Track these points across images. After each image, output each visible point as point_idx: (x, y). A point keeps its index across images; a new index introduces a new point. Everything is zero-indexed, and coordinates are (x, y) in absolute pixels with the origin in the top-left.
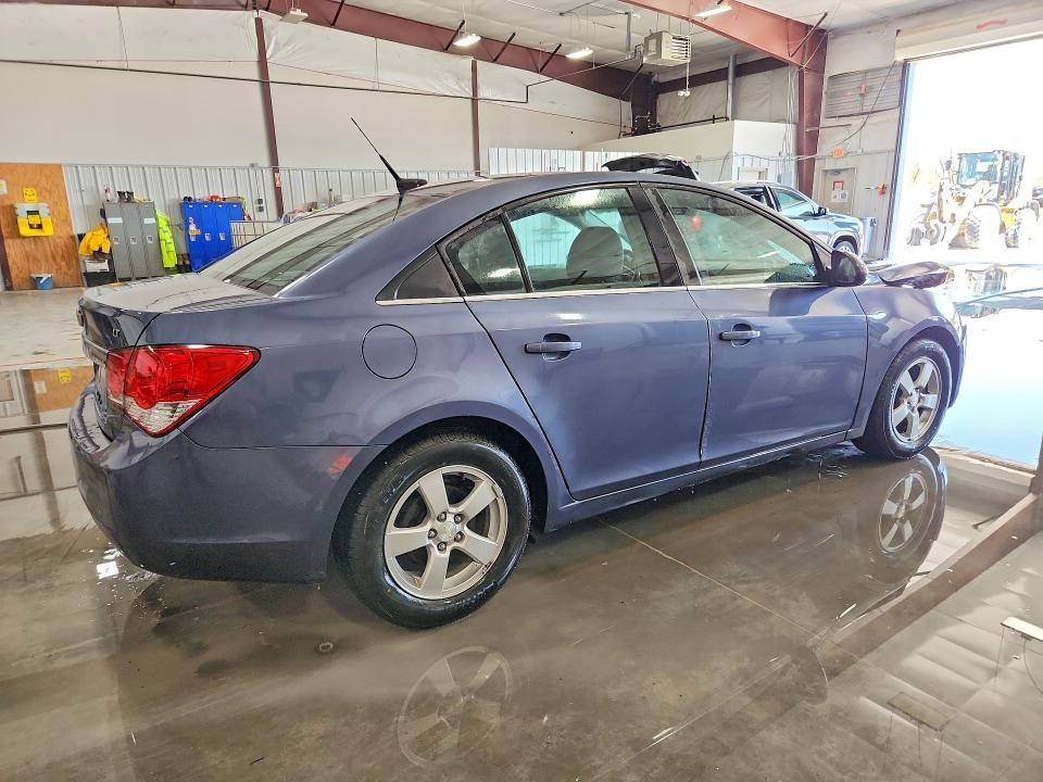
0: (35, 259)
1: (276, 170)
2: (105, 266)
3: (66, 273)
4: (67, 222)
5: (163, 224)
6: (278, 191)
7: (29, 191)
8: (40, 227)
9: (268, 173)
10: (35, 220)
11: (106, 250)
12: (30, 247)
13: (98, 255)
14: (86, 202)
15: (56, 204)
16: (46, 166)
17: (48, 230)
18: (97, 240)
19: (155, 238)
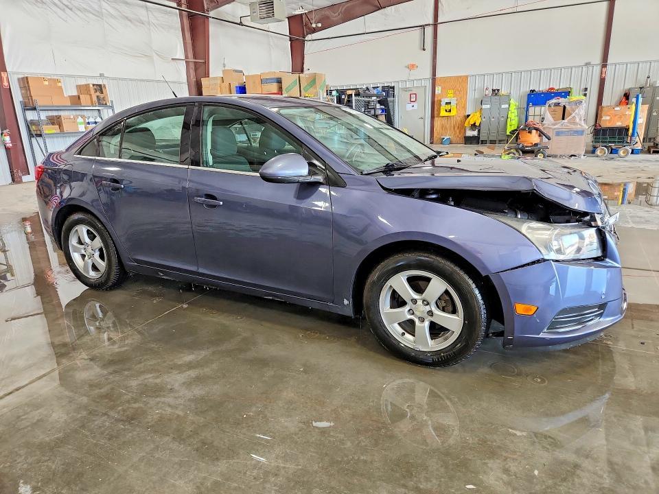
0: (446, 128)
1: (604, 65)
2: (475, 133)
3: (458, 136)
4: (464, 108)
5: (513, 108)
6: (602, 82)
7: (451, 92)
8: (450, 111)
9: (597, 69)
10: (448, 107)
11: (477, 124)
12: (444, 121)
13: (474, 126)
14: (476, 96)
15: (461, 98)
16: (461, 77)
17: (453, 113)
18: (475, 118)
19: (505, 116)
